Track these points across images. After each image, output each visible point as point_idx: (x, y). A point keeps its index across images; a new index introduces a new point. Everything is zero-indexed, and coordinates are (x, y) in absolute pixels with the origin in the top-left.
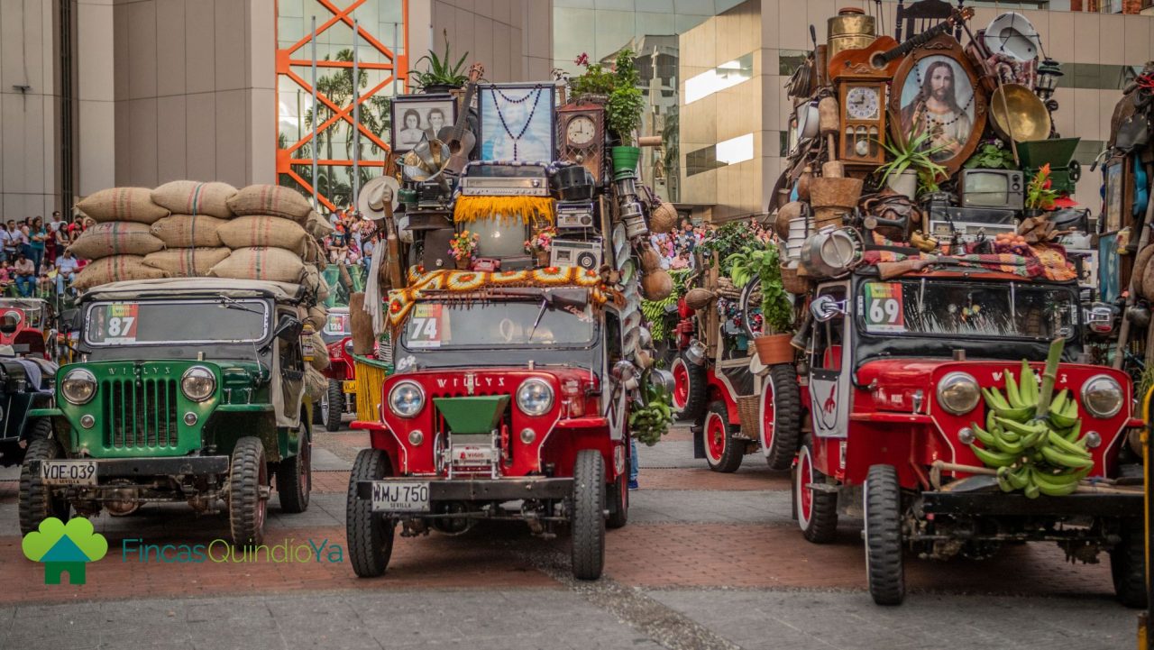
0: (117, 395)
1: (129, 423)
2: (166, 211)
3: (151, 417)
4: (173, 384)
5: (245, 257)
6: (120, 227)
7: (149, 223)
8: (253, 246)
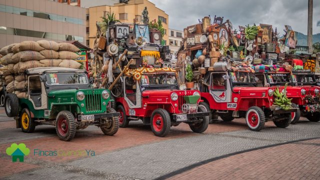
0: (88, 97)
1: (89, 105)
2: (43, 48)
3: (94, 104)
4: (100, 95)
5: (66, 62)
6: (33, 52)
7: (39, 52)
8: (67, 59)
